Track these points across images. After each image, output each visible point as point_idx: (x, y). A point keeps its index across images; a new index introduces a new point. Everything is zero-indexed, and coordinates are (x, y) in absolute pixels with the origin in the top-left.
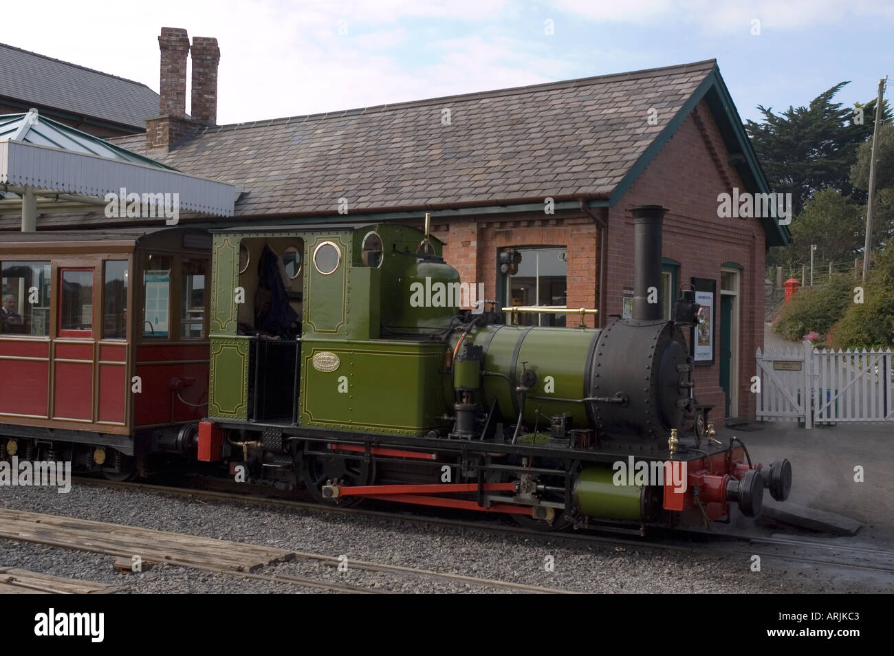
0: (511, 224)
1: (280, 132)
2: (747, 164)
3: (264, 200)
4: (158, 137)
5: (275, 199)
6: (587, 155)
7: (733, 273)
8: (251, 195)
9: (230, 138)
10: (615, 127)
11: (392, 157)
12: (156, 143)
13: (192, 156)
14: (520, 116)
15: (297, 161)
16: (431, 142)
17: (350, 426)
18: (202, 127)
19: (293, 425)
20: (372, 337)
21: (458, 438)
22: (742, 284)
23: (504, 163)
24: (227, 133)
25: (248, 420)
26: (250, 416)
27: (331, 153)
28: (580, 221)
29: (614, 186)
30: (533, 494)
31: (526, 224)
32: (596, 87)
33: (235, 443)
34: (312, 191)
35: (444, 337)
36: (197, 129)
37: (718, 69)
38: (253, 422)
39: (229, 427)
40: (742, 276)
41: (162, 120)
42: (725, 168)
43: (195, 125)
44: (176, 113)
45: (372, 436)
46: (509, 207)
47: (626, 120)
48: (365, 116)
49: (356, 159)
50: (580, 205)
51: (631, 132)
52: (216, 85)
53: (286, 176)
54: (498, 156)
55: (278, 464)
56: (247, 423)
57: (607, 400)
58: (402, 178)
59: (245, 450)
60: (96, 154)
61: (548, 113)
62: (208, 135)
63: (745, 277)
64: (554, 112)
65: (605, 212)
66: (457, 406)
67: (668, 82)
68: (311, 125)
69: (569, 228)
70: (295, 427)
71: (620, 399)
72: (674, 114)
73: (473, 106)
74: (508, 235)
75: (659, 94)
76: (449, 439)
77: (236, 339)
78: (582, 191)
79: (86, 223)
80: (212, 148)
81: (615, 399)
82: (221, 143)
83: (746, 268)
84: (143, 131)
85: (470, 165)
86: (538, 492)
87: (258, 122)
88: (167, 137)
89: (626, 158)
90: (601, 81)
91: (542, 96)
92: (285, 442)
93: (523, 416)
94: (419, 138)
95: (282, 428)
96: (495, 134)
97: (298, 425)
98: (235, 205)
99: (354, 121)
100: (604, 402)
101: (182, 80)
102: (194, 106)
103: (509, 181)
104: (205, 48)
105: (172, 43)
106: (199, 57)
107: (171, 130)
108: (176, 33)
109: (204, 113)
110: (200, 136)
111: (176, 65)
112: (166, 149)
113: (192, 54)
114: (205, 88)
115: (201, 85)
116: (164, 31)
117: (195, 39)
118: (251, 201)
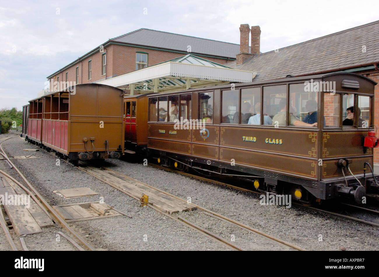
1: (275, 54)
3: (263, 76)
4: (239, 60)
5: (266, 76)
12: (239, 62)
14: (360, 35)
15: (277, 62)
16: (323, 50)
18: (254, 55)
23: (348, 54)
27: (289, 58)
28: (376, 74)
34: (278, 72)
41: (240, 54)
43: (252, 55)
44: (245, 52)
49: (296, 60)
50: (375, 67)
53: (272, 68)
54: (346, 52)
60: (204, 65)
61: (371, 33)
69: (372, 77)
78: (375, 61)
80: (254, 62)
82: (257, 60)
84: (235, 59)
88: (242, 60)
94: (319, 49)
96: (348, 44)
101: (247, 41)
102: (252, 49)
103: (348, 61)
104: (255, 30)
105: (244, 29)
106: (253, 33)
107: (243, 57)
108: (245, 26)
109: (255, 51)
110: (252, 58)
111: (245, 36)
112: (242, 64)
113: (251, 32)
114: (255, 43)
115: (254, 42)
116: (241, 25)
117: (252, 27)
118: (260, 77)
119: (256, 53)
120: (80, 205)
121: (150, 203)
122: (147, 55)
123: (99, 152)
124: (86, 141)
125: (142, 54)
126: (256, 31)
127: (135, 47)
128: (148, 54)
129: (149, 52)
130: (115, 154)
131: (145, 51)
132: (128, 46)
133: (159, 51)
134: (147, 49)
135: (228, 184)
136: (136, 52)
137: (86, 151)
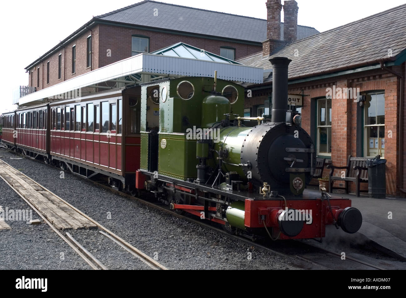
1: (308, 43)
4: (266, 50)
9: (292, 47)
12: (266, 53)
16: (352, 39)
17: (169, 175)
23: (368, 46)
26: (149, 169)
27: (316, 49)
30: (221, 213)
38: (149, 172)
41: (268, 41)
43: (283, 43)
50: (381, 66)
56: (147, 172)
69: (386, 80)
77: (145, 133)
78: (382, 58)
88: (269, 50)
92: (157, 181)
101: (277, 22)
105: (272, 5)
107: (270, 46)
109: (289, 36)
112: (269, 55)
113: (284, 9)
114: (290, 25)
115: (288, 23)
119: (291, 39)
125: (141, 39)
126: (291, 7)
127: (131, 29)
128: (149, 38)
129: (150, 35)
131: (145, 34)
132: (120, 27)
134: (148, 31)
136: (133, 36)
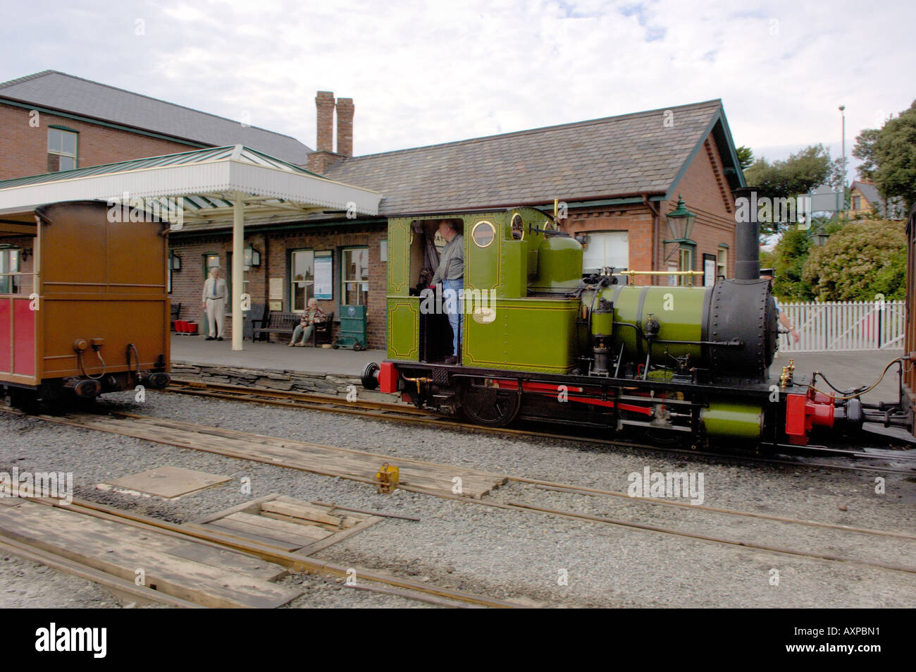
0: (586, 215)
1: (400, 160)
2: (736, 174)
3: (398, 203)
4: (316, 165)
5: (406, 202)
6: (640, 165)
7: (722, 251)
8: (387, 201)
9: (365, 165)
10: (656, 146)
11: (488, 172)
12: (314, 169)
13: (340, 177)
14: (578, 141)
15: (417, 177)
16: (515, 161)
17: (505, 366)
18: (345, 158)
19: (457, 365)
20: (522, 296)
21: (596, 375)
22: (728, 258)
23: (576, 173)
24: (362, 162)
25: (420, 361)
26: (421, 359)
27: (442, 170)
28: (639, 212)
29: (668, 185)
30: (667, 420)
31: (597, 215)
32: (631, 120)
33: (409, 379)
34: (432, 196)
35: (578, 295)
36: (341, 159)
37: (722, 106)
38: (424, 363)
39: (405, 367)
40: (728, 252)
41: (319, 153)
42: (722, 177)
43: (340, 156)
44: (327, 148)
45: (524, 373)
46: (585, 203)
47: (663, 141)
48: (461, 147)
49: (461, 174)
50: (644, 199)
51: (669, 148)
52: (352, 130)
53: (411, 188)
54: (570, 168)
55: (445, 395)
56: (419, 363)
57: (725, 343)
58: (499, 185)
59: (418, 385)
61: (600, 139)
62: (348, 163)
63: (730, 253)
64: (604, 138)
65: (657, 204)
66: (596, 350)
67: (687, 115)
68: (422, 154)
69: (631, 217)
70: (460, 366)
71: (737, 343)
72: (699, 136)
73: (540, 137)
74: (582, 223)
75: (682, 123)
76: (590, 376)
77: (409, 299)
78: (643, 189)
79: (272, 222)
80: (353, 171)
81: (732, 343)
82: (359, 168)
83: (730, 248)
85: (549, 175)
86: (672, 418)
87: (384, 154)
88: (322, 165)
89: (671, 166)
90: (635, 116)
91: (592, 128)
92: (450, 378)
93: (650, 357)
94: (505, 159)
95: (448, 368)
96: (563, 154)
97: (461, 365)
98: (379, 207)
99: (455, 149)
100: (723, 345)
101: (330, 126)
102: (339, 145)
103: (584, 184)
104: (345, 105)
105: (324, 101)
106: (341, 111)
107: (325, 160)
108: (327, 95)
109: (346, 149)
110: (343, 164)
111: (327, 117)
113: (337, 109)
114: (345, 132)
115: (343, 129)
116: (319, 93)
117: (339, 99)
118: (389, 204)
119: (346, 152)
120: (244, 511)
121: (400, 484)
122: (75, 135)
123: (116, 375)
124: (83, 348)
125: (62, 133)
126: (346, 109)
127: (47, 115)
128: (78, 133)
129: (80, 128)
130: (159, 378)
131: (72, 126)
132: (27, 109)
133: (105, 127)
134: (77, 121)
135: (465, 423)
136: (50, 127)
137: (82, 375)
